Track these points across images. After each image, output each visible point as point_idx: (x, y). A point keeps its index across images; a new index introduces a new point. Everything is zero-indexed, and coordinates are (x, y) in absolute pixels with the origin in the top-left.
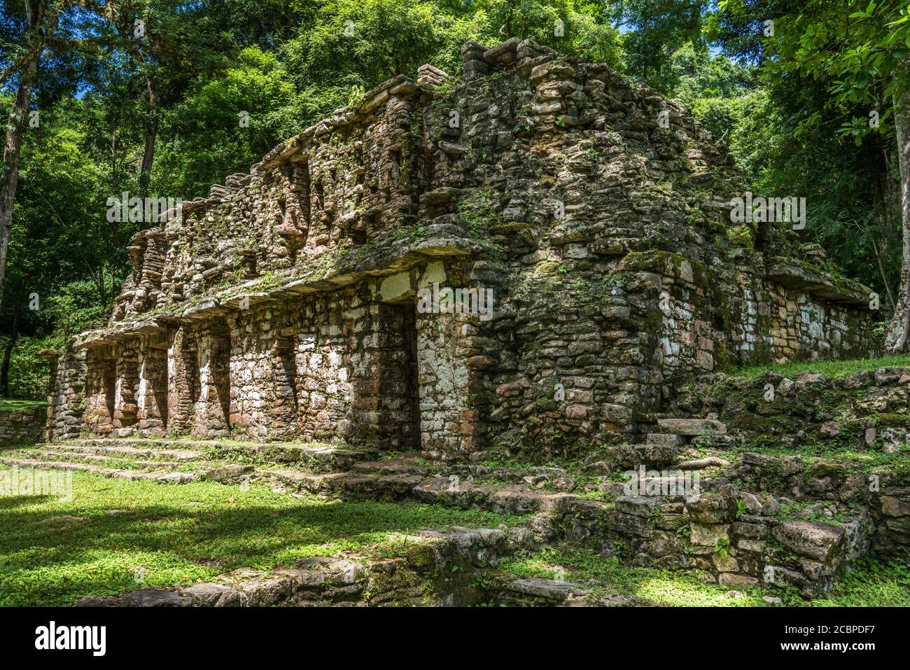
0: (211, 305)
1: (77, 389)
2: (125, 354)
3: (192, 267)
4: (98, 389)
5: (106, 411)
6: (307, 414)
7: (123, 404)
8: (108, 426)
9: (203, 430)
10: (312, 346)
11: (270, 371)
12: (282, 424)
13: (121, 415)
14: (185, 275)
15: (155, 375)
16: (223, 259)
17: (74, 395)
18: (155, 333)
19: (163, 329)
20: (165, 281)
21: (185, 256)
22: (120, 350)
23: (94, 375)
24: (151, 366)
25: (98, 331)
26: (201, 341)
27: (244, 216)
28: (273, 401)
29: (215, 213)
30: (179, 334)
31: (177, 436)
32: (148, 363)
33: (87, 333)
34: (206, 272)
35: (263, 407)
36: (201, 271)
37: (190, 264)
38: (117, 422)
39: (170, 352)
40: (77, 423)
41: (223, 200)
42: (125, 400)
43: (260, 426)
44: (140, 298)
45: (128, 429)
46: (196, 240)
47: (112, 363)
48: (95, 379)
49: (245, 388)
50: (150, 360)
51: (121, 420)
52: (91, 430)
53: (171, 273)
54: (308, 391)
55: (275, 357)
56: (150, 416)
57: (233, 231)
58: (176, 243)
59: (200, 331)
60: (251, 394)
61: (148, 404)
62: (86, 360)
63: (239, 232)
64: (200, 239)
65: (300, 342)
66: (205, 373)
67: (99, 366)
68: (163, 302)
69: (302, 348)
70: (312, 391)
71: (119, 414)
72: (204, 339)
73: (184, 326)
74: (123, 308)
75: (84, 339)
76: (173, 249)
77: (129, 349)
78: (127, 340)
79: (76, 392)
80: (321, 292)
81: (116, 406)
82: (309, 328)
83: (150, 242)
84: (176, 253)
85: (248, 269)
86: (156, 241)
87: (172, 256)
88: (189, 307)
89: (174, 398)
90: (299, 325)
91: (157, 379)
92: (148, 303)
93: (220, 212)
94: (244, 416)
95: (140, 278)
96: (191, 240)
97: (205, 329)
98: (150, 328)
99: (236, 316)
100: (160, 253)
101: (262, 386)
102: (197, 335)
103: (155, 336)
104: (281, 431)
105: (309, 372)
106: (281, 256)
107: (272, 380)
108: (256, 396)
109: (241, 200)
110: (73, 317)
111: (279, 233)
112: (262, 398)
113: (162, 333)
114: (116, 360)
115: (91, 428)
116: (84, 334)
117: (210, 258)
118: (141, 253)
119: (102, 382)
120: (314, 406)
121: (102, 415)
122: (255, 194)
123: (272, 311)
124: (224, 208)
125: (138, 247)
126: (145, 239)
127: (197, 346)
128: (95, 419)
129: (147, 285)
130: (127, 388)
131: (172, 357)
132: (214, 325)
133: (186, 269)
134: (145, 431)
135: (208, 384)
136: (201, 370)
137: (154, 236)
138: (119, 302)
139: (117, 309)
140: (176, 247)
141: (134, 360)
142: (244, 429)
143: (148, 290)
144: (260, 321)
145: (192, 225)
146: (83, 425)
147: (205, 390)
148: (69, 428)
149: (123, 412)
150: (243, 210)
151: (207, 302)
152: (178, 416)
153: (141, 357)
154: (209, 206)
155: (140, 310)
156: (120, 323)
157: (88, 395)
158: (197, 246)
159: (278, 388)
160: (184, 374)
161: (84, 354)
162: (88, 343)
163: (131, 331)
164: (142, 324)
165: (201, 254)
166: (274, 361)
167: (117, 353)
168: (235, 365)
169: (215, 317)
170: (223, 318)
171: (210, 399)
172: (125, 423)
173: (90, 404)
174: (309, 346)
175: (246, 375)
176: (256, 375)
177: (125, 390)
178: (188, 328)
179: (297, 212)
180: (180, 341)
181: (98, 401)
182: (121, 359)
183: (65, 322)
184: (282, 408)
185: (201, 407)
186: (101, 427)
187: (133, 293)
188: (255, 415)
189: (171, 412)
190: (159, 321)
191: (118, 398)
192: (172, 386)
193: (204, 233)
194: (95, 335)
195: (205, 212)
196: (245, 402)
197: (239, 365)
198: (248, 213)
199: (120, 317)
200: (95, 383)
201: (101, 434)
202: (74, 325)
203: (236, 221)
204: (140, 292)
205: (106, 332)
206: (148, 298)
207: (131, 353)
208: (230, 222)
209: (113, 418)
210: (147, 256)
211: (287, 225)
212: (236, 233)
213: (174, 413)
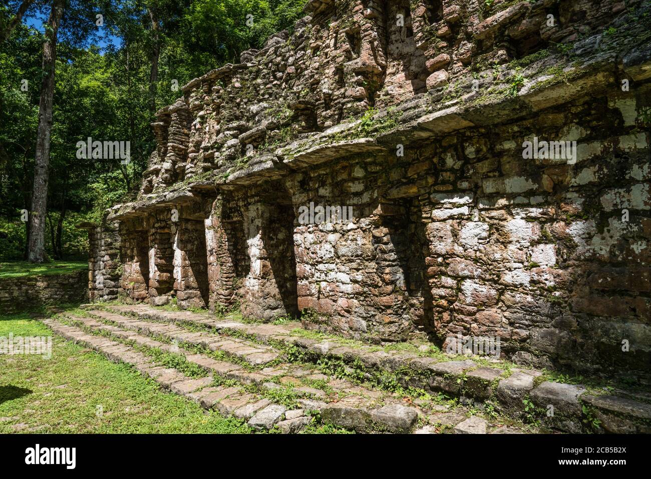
0: (269, 164)
1: (112, 256)
2: (156, 225)
3: (221, 135)
4: (132, 258)
5: (141, 278)
6: (452, 311)
7: (158, 273)
8: (143, 292)
9: (258, 310)
10: (465, 210)
11: (370, 246)
12: (394, 318)
13: (157, 284)
14: (216, 143)
15: (189, 246)
16: (259, 121)
17: (110, 262)
18: (188, 204)
19: (198, 199)
20: (193, 152)
21: (212, 125)
22: (152, 221)
23: (128, 244)
24: (185, 237)
25: (129, 204)
26: (247, 210)
27: (275, 78)
28: (376, 286)
29: (242, 79)
30: (217, 202)
31: (222, 313)
32: (181, 234)
33: (119, 206)
34: (241, 136)
35: (358, 293)
36: (235, 136)
37: (218, 132)
38: (154, 291)
39: (208, 222)
40: (114, 287)
41: (249, 65)
42: (159, 270)
43: (354, 318)
44: (167, 171)
45: (164, 298)
46: (223, 107)
47: (144, 234)
48: (128, 248)
49: (321, 267)
50: (183, 232)
51: (156, 288)
52: (128, 295)
53: (198, 145)
54: (455, 278)
55: (377, 227)
56: (188, 287)
57: (263, 95)
58: (202, 113)
59: (245, 198)
60: (332, 275)
61: (185, 276)
62: (120, 230)
63: (270, 95)
64: (227, 106)
65: (435, 205)
66: (255, 246)
67: (131, 236)
68: (192, 172)
69: (437, 213)
70: (464, 278)
71: (153, 283)
72: (251, 208)
73: (223, 194)
74: (150, 182)
75: (116, 212)
76: (198, 120)
77: (161, 221)
78: (159, 211)
79: (112, 259)
80: (476, 127)
81: (151, 275)
82: (454, 183)
83: (174, 116)
84: (202, 123)
85: (303, 124)
86: (179, 115)
87: (198, 126)
88: (233, 172)
89: (216, 270)
90: (431, 180)
91: (192, 250)
92: (176, 175)
93: (246, 77)
94: (323, 301)
95: (165, 153)
96: (217, 109)
97: (252, 196)
98: (185, 198)
99: (300, 177)
100: (183, 126)
101: (354, 265)
102: (241, 203)
103: (187, 206)
104: (393, 328)
105: (459, 249)
106: (359, 99)
107: (373, 258)
108: (344, 277)
109: (271, 61)
110: (105, 198)
111: (354, 70)
112: (355, 282)
113: (196, 203)
114: (147, 232)
115: (128, 293)
116: (116, 207)
117: (243, 122)
118: (165, 129)
119: (135, 252)
120: (469, 300)
121: (137, 282)
122: (289, 51)
123: (365, 166)
124: (251, 72)
125: (161, 123)
126: (168, 115)
127: (242, 216)
128: (131, 286)
129: (173, 158)
130: (160, 258)
131: (210, 228)
132: (265, 191)
133: (214, 137)
134: (183, 303)
135: (261, 258)
136: (250, 242)
137: (177, 111)
138: (146, 176)
139: (145, 183)
140: (202, 117)
141: (166, 231)
142: (324, 318)
143: (174, 163)
144: (344, 181)
145: (218, 92)
146: (120, 289)
147: (257, 266)
148: (108, 291)
149: (158, 281)
150: (274, 72)
151: (261, 162)
152: (223, 292)
153: (173, 228)
154: (234, 72)
155: (169, 182)
156: (150, 195)
157: (123, 261)
158: (225, 113)
159: (387, 270)
160: (226, 246)
161: (117, 225)
162: (121, 216)
163: (163, 202)
164: (176, 195)
165: (230, 120)
166: (377, 233)
167: (148, 224)
168: (302, 238)
169: (266, 182)
170: (278, 181)
171: (264, 276)
172: (161, 292)
173: (125, 271)
174: (455, 211)
175: (325, 250)
176: (343, 250)
177: (159, 261)
178: (228, 197)
179: (376, 43)
180: (219, 211)
181: (132, 268)
182: (153, 231)
183: (100, 202)
184: (392, 296)
185: (251, 283)
186: (137, 293)
187: (159, 167)
188: (342, 302)
189: (214, 286)
190: (194, 190)
191: (153, 268)
192: (211, 259)
193: (232, 100)
194: (127, 208)
195: (231, 78)
196: (323, 284)
197: (310, 238)
198: (279, 74)
199: (149, 190)
200: (129, 252)
201: (138, 299)
202: (106, 204)
203: (265, 84)
204: (167, 165)
205: (136, 204)
206: (175, 170)
207: (163, 224)
208: (259, 85)
209: (148, 286)
210: (171, 129)
211: (365, 57)
212: (266, 96)
213: (217, 286)
